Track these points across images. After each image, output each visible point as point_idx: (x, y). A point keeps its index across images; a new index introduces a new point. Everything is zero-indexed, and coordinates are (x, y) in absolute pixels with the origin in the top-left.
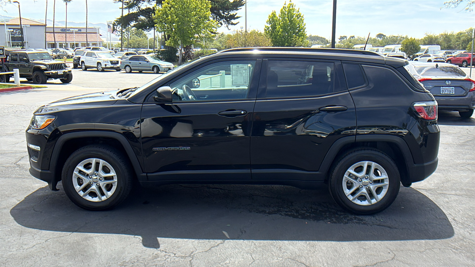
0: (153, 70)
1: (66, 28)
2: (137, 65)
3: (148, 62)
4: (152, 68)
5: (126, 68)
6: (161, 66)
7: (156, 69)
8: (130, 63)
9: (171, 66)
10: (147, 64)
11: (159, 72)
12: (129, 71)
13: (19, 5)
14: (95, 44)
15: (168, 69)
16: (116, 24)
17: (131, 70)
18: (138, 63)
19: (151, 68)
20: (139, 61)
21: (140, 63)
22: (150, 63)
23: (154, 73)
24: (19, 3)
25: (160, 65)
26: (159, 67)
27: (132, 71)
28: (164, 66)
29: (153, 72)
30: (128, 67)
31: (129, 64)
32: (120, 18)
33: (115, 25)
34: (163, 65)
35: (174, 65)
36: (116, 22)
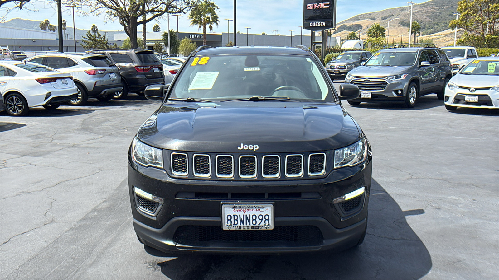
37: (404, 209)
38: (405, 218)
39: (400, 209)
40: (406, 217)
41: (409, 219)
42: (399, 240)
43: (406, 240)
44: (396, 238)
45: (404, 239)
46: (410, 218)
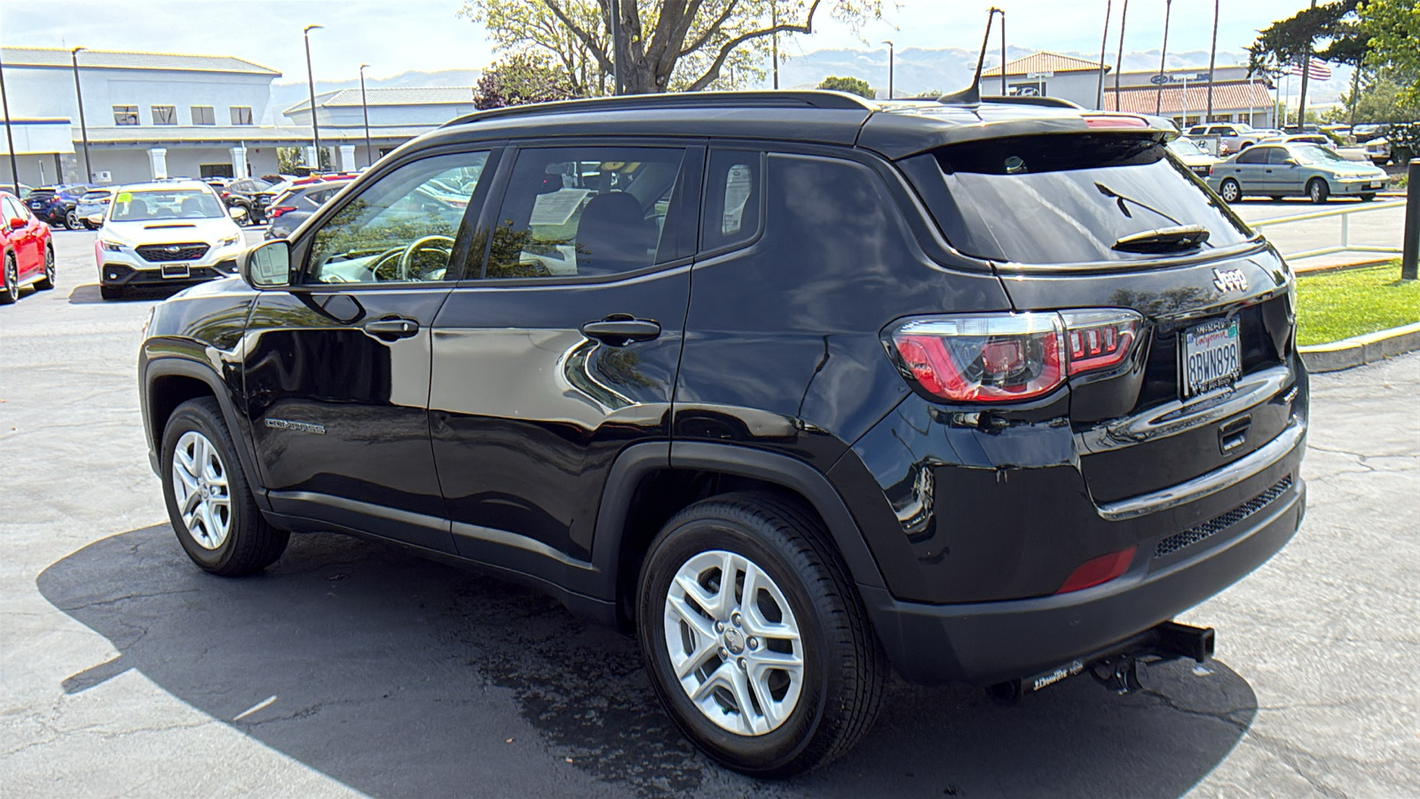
0: (1308, 193)
1: (1162, 72)
2: (1257, 176)
3: (1294, 165)
4: (1304, 185)
5: (1226, 187)
6: (1335, 177)
7: (1317, 189)
8: (1238, 170)
9: (1375, 178)
10: (1291, 172)
11: (1329, 199)
12: (1233, 198)
13: (1003, 19)
14: (1228, 116)
15: (1360, 187)
16: (1263, 49)
17: (1240, 193)
18: (1263, 169)
19: (1302, 187)
20: (1267, 163)
21: (1269, 171)
22: (1299, 170)
23: (1311, 203)
24: (1003, 13)
25: (1331, 175)
26: (1328, 180)
27: (1244, 198)
28: (1346, 177)
29: (1309, 199)
30: (1230, 184)
31: (1236, 177)
32: (1271, 30)
33: (1260, 53)
34: (1342, 175)
35: (1388, 174)
36: (1262, 43)
37: (133, 674)
38: (120, 650)
39: (146, 672)
40: (117, 654)
41: (106, 651)
42: (116, 600)
43: (100, 604)
44: (127, 600)
45: (106, 603)
46: (107, 655)
